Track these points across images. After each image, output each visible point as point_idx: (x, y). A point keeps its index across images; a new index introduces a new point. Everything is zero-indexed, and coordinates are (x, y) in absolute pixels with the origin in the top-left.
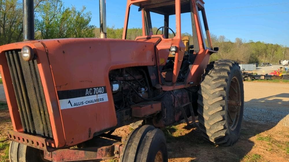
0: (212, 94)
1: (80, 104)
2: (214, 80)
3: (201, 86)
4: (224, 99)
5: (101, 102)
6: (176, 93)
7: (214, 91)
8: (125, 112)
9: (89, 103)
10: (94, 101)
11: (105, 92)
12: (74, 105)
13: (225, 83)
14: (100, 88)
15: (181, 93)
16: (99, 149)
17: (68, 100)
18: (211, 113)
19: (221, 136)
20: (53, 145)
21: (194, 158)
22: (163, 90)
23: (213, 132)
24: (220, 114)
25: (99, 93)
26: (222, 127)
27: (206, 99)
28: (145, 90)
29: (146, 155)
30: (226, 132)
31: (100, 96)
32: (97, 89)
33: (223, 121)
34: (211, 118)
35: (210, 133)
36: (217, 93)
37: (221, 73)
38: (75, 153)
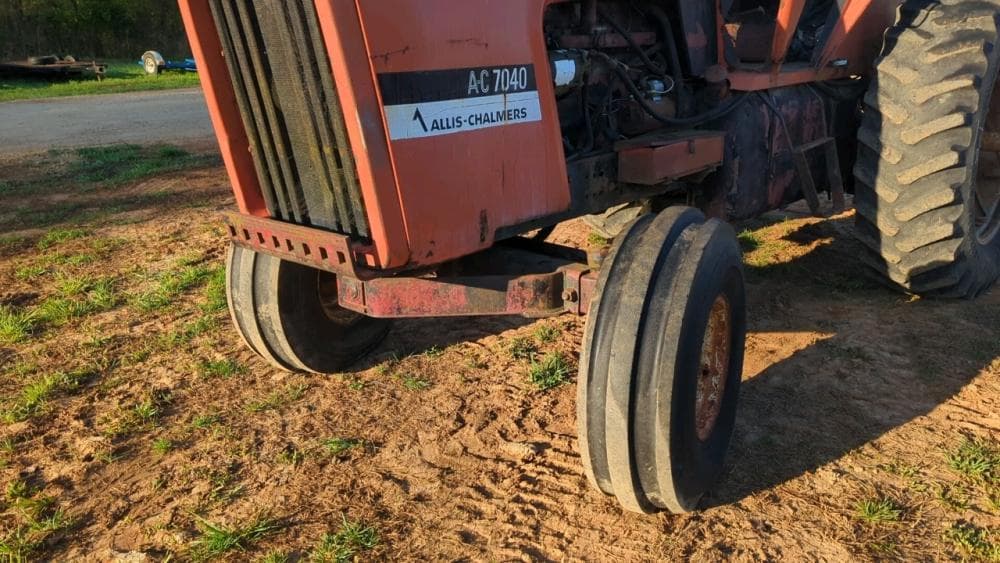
0: (923, 104)
1: (450, 124)
2: (935, 49)
3: (880, 75)
4: (968, 122)
5: (518, 121)
6: (777, 100)
7: (932, 93)
8: (594, 164)
9: (479, 122)
10: (495, 118)
11: (531, 87)
12: (433, 128)
13: (981, 59)
14: (515, 70)
15: (796, 102)
16: (513, 283)
17: (412, 108)
18: (907, 178)
19: (938, 262)
20: (371, 261)
21: (826, 334)
22: (732, 88)
23: (907, 246)
24: (945, 181)
25: (511, 90)
26: (949, 230)
27: (895, 125)
28: (665, 88)
29: (684, 303)
30: (958, 249)
31: (516, 101)
32: (506, 73)
33: (953, 208)
34: (907, 195)
35: (895, 250)
36: (942, 101)
37: (969, 20)
38: (436, 292)
